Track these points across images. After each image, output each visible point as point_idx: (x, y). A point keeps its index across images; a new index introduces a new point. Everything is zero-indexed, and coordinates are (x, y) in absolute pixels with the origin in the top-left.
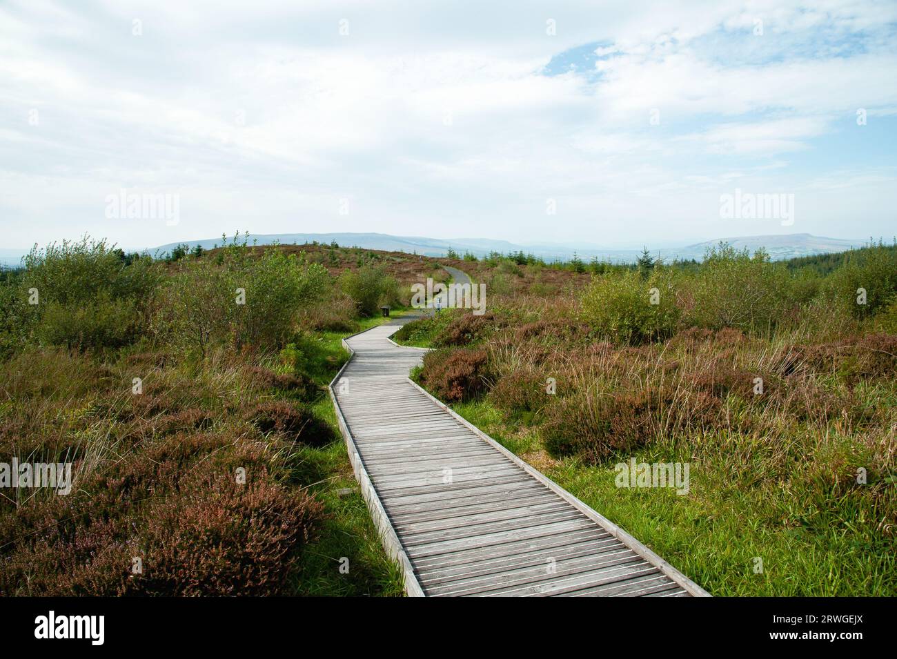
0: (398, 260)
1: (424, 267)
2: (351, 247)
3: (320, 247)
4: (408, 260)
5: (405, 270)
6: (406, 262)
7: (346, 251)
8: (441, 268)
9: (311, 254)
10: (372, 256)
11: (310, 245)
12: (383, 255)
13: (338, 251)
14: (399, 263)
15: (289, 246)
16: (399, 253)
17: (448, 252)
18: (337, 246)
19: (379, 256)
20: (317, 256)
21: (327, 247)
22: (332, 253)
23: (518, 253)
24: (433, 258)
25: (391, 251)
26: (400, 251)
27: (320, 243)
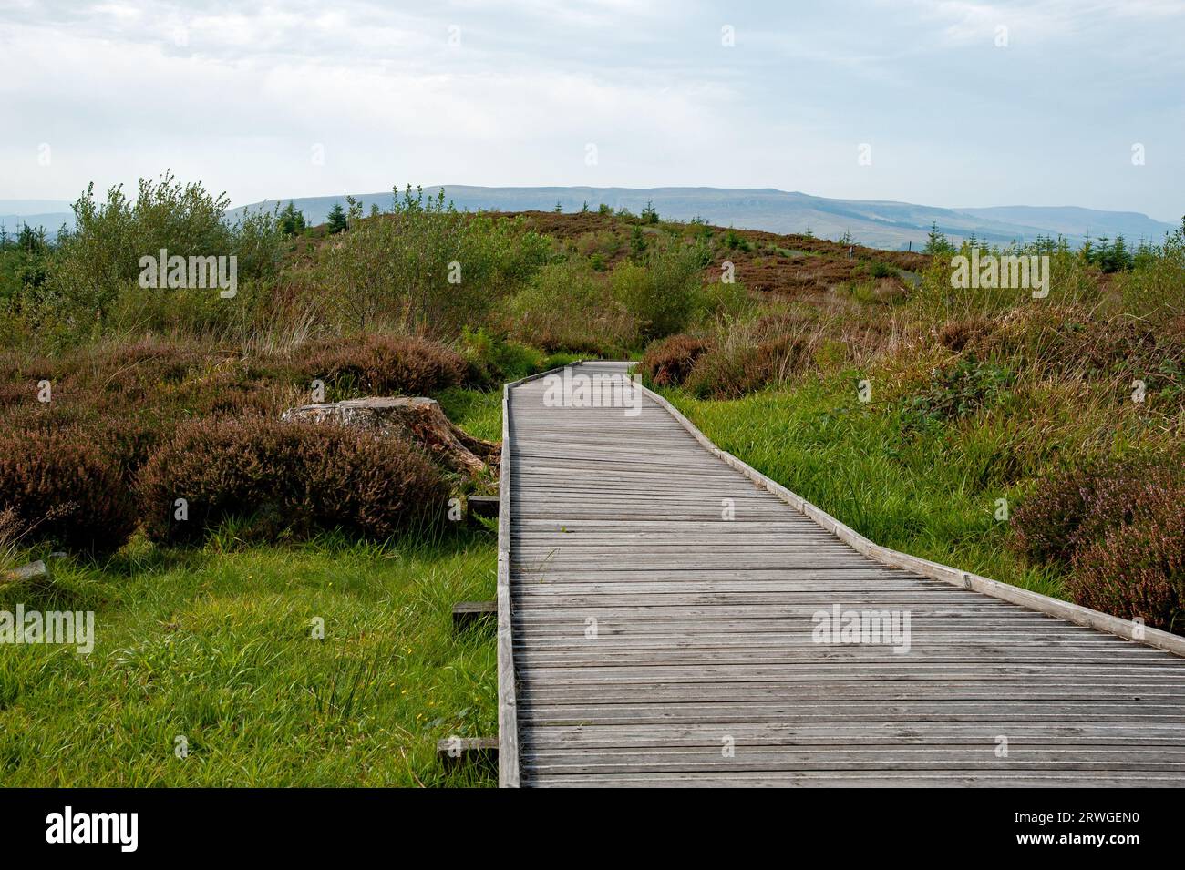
0: (796, 255)
1: (853, 272)
2: (689, 222)
3: (614, 220)
4: (820, 256)
5: (805, 277)
6: (813, 259)
7: (675, 230)
8: (895, 275)
9: (592, 234)
10: (734, 245)
11: (593, 215)
12: (760, 243)
13: (657, 231)
14: (796, 262)
15: (545, 215)
16: (800, 238)
17: (929, 239)
18: (654, 219)
19: (751, 245)
20: (606, 239)
21: (630, 220)
22: (638, 235)
23: (1111, 242)
24: (881, 253)
25: (783, 234)
26: (803, 233)
27: (617, 211)
